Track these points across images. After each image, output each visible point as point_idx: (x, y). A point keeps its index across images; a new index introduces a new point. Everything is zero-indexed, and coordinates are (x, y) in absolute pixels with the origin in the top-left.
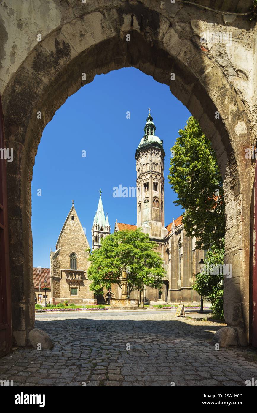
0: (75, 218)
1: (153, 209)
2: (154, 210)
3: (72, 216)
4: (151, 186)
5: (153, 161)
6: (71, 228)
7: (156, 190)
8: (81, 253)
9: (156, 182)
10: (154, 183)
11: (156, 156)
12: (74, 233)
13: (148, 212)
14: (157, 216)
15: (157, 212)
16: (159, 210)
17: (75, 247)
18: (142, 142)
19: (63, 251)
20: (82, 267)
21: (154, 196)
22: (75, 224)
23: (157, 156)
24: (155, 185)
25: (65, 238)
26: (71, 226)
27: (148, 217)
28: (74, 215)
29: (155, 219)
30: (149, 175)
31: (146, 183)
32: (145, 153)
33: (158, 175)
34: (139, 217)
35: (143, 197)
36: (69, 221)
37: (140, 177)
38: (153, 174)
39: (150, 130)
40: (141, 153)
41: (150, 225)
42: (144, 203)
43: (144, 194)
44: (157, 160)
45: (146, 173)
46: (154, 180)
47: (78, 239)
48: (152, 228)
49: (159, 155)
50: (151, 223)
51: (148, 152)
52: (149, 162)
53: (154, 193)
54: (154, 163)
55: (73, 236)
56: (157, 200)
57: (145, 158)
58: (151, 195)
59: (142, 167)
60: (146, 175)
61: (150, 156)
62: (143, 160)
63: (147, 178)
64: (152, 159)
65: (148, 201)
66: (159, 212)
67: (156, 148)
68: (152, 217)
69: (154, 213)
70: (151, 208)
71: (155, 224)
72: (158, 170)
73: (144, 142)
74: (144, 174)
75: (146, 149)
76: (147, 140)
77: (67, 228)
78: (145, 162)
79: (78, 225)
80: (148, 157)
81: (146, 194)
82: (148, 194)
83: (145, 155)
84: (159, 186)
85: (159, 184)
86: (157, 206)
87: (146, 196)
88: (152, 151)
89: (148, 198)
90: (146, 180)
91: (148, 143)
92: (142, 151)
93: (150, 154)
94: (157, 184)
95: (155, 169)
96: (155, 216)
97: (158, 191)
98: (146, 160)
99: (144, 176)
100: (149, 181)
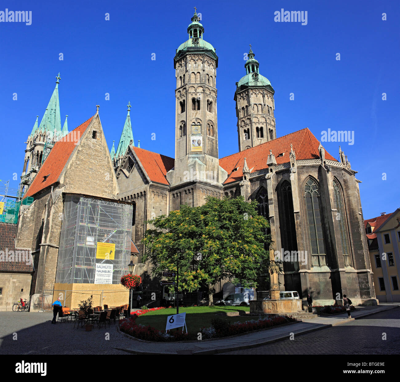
0: (98, 135)
1: (207, 138)
2: (208, 139)
3: (94, 131)
4: (203, 105)
5: (206, 72)
6: (90, 151)
7: (210, 111)
9: (211, 100)
10: (208, 101)
11: (209, 66)
12: (93, 161)
14: (212, 149)
15: (213, 143)
16: (215, 141)
21: (208, 118)
22: (97, 146)
23: (211, 66)
24: (210, 104)
26: (90, 148)
28: (97, 130)
29: (209, 152)
30: (202, 89)
31: (196, 98)
32: (194, 59)
33: (213, 91)
34: (179, 144)
35: (191, 116)
36: (87, 139)
37: (184, 87)
38: (206, 89)
39: (198, 32)
40: (188, 56)
41: (204, 161)
42: (192, 125)
43: (193, 113)
44: (211, 72)
45: (196, 85)
46: (208, 97)
47: (99, 173)
48: (207, 167)
49: (213, 66)
50: (205, 158)
51: (199, 59)
52: (201, 72)
53: (208, 115)
54: (207, 74)
55: (91, 167)
56: (212, 125)
57: (195, 65)
58: (203, 117)
59: (189, 74)
60: (196, 87)
61: (202, 64)
62: (191, 67)
63: (197, 91)
64: (206, 69)
65: (199, 124)
66: (215, 143)
67: (209, 57)
68: (207, 149)
69: (209, 143)
70: (205, 136)
71: (211, 161)
72: (213, 84)
73: (193, 46)
74: (194, 86)
75: (196, 54)
76: (198, 44)
77: (84, 150)
78: (195, 71)
79: (103, 148)
80: (198, 65)
81: (196, 114)
82: (199, 114)
83: (194, 60)
84: (215, 106)
85: (214, 103)
86: (212, 134)
87: (195, 116)
88: (205, 60)
89: (200, 120)
90: (196, 95)
91: (200, 48)
92: (190, 55)
93: (202, 62)
94: (211, 103)
95: (209, 82)
96: (210, 149)
97: (214, 113)
98: (197, 68)
99: (194, 88)
100: (202, 97)
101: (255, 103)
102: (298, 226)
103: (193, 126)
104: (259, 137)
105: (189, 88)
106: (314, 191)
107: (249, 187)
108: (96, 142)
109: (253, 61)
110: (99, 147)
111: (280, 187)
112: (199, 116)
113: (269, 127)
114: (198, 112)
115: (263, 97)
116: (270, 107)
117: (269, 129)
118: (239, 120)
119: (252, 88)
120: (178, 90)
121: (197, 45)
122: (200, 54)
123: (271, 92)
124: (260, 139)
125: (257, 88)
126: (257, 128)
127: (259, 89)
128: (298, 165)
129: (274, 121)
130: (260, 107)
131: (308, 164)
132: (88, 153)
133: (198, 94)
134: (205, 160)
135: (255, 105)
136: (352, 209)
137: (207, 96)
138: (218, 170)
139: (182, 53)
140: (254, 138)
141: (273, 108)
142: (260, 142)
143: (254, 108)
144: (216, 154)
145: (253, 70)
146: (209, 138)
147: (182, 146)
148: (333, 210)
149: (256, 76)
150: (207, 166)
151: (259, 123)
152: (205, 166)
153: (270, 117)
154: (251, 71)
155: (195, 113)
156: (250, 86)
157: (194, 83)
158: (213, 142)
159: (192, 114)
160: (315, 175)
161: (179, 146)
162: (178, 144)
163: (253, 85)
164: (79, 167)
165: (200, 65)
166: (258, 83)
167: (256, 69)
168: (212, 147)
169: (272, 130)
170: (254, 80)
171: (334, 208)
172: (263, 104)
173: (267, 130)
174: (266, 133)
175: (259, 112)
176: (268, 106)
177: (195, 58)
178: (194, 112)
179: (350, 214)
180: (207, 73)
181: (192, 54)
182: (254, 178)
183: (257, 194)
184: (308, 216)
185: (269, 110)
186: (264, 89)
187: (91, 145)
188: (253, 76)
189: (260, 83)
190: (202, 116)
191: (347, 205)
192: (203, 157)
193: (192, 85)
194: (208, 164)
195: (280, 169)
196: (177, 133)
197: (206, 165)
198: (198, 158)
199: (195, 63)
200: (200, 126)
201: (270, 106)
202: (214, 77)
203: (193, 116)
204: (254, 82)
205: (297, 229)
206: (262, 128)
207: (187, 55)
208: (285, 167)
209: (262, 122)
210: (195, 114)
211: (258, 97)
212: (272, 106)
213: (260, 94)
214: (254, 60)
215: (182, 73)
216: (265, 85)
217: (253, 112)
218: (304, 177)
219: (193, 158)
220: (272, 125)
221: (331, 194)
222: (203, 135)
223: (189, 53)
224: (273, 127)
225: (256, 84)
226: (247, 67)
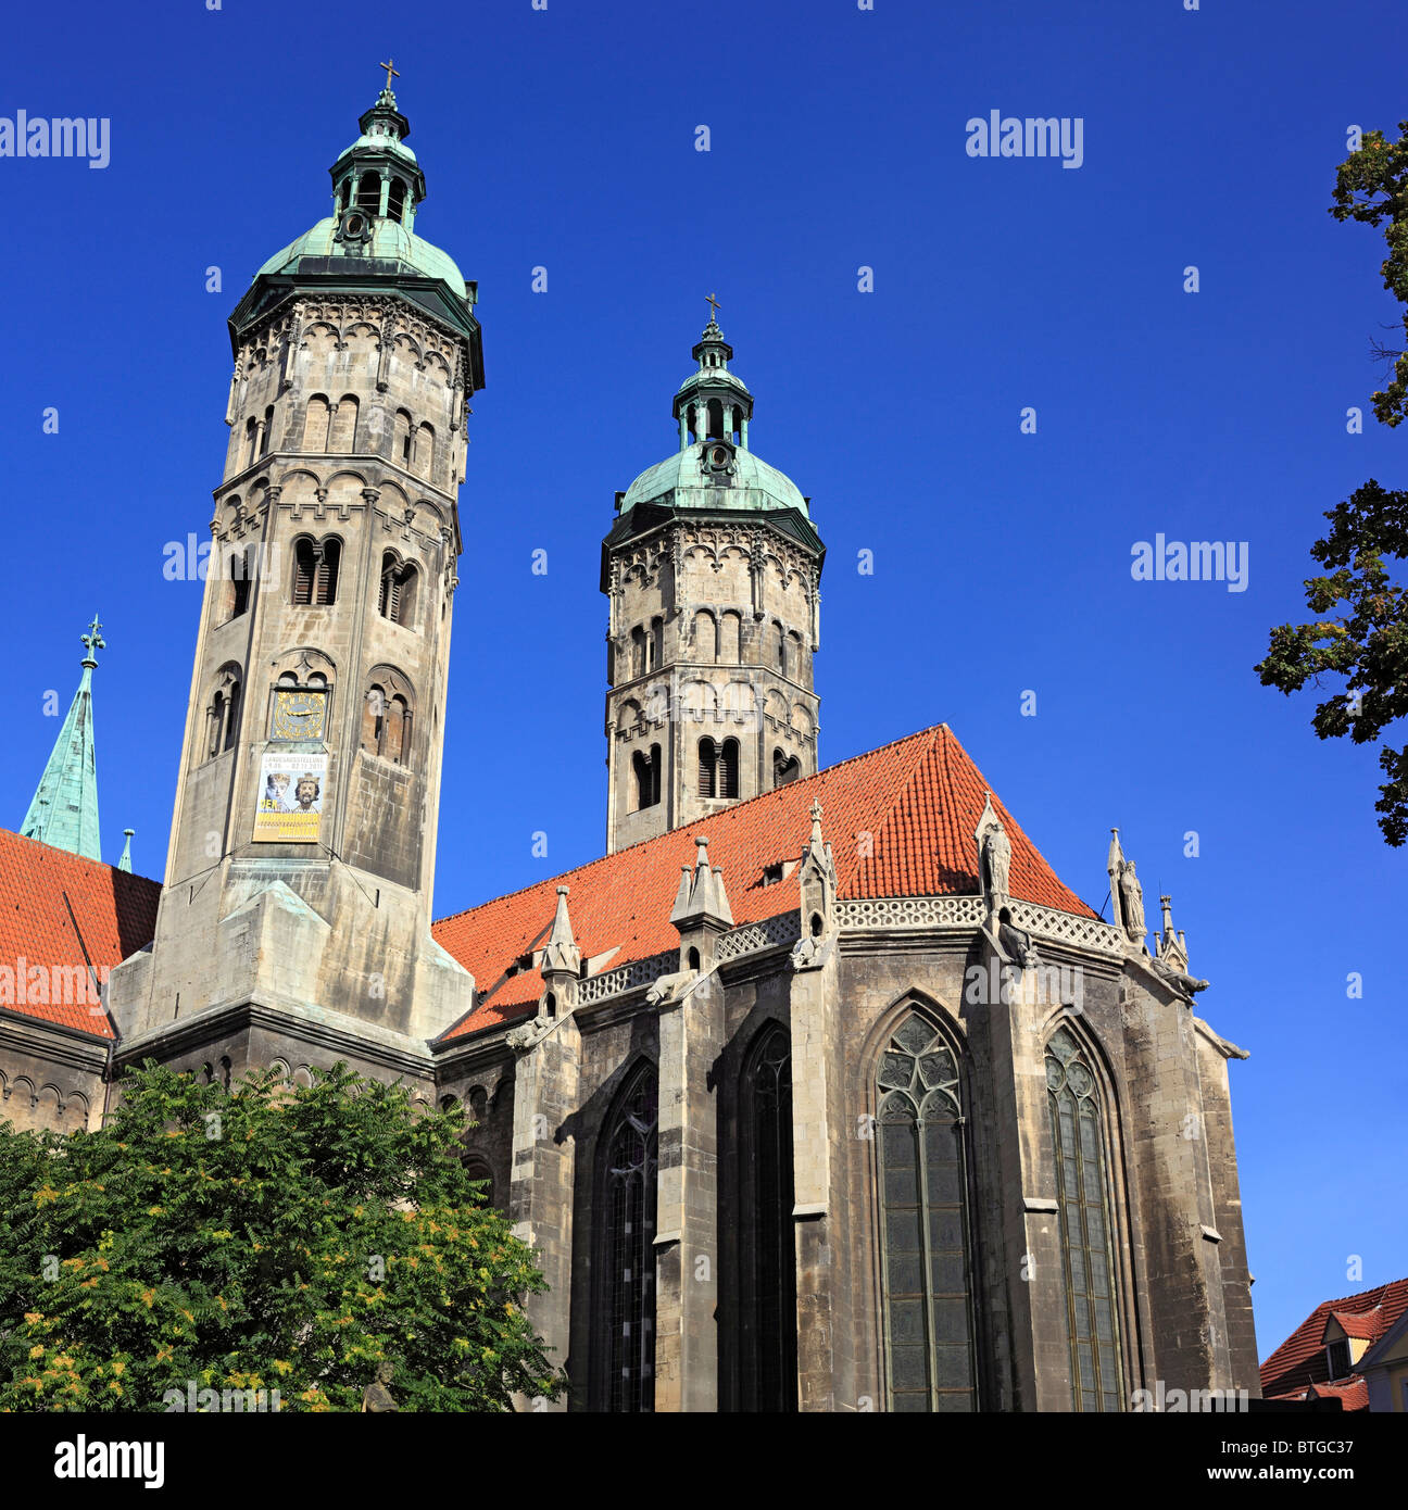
1: (357, 768)
2: (364, 774)
4: (358, 574)
5: (394, 399)
7: (400, 619)
9: (408, 551)
10: (390, 558)
11: (419, 365)
14: (384, 831)
15: (393, 797)
16: (408, 787)
18: (322, 239)
21: (376, 653)
23: (434, 371)
24: (398, 575)
29: (365, 850)
30: (358, 487)
31: (318, 537)
32: (336, 323)
33: (428, 503)
34: (196, 798)
35: (279, 637)
37: (261, 474)
38: (387, 491)
39: (385, 187)
40: (300, 307)
41: (321, 897)
42: (279, 689)
43: (291, 618)
44: (429, 399)
45: (327, 464)
46: (393, 539)
48: (339, 934)
49: (445, 368)
50: (329, 884)
51: (362, 325)
52: (365, 395)
53: (379, 638)
54: (403, 411)
56: (398, 697)
57: (333, 355)
58: (348, 645)
59: (291, 405)
60: (323, 477)
61: (375, 355)
62: (311, 364)
63: (329, 501)
64: (393, 381)
65: (318, 683)
66: (406, 800)
67: (427, 319)
68: (349, 831)
69: (367, 797)
70: (347, 751)
71: (365, 900)
72: (432, 469)
73: (339, 251)
74: (312, 468)
75: (347, 299)
76: (364, 243)
78: (328, 387)
80: (354, 358)
81: (308, 626)
82: (328, 626)
83: (335, 332)
84: (433, 593)
85: (426, 570)
86: (394, 745)
87: (303, 636)
88: (398, 330)
89: (328, 658)
90: (320, 518)
91: (376, 264)
92: (315, 299)
93: (376, 340)
94: (411, 571)
95: (406, 454)
96: (373, 829)
97: (420, 630)
98: (342, 374)
99: (311, 482)
100: (352, 532)
101: (704, 603)
102: (809, 1303)
103: (284, 695)
104: (712, 795)
105: (284, 478)
106: (933, 1089)
107: (567, 1058)
109: (718, 381)
111: (740, 1061)
112: (321, 639)
113: (775, 740)
114: (318, 616)
115: (752, 575)
116: (793, 633)
117: (778, 754)
118: (612, 700)
119: (693, 520)
120: (228, 495)
121: (361, 248)
122: (370, 299)
123: (803, 547)
124: (721, 809)
125: (721, 520)
126: (706, 745)
127: (732, 525)
128: (848, 928)
129: (809, 712)
130: (730, 626)
131: (906, 925)
133: (332, 517)
134: (328, 892)
135: (704, 619)
136: (1166, 1204)
137: (387, 528)
138: (414, 960)
139: (272, 292)
140: (685, 797)
141: (807, 636)
143: (693, 630)
144: (408, 862)
146: (368, 765)
147: (209, 810)
148: (1030, 1202)
149: (719, 457)
150: (340, 926)
152: (325, 929)
153: (784, 688)
154: (702, 432)
155: (302, 620)
156: (680, 510)
157: (321, 451)
158: (398, 790)
159: (282, 624)
160: (942, 991)
161: (195, 807)
162: (192, 795)
163: (698, 506)
165: (366, 355)
167: (728, 425)
168: (386, 823)
169: (793, 762)
170: (706, 479)
171: (1042, 1196)
172: (748, 610)
173: (761, 758)
174: (754, 776)
175: (722, 652)
176: (776, 623)
177: (339, 318)
178: (302, 614)
179: (1153, 1239)
180: (400, 403)
181: (327, 298)
182: (601, 1006)
183: (612, 1103)
184: (890, 1243)
185: (781, 650)
186: (760, 527)
188: (704, 457)
189: (742, 498)
190: (337, 640)
191: (1136, 1184)
192: (317, 877)
193: (301, 465)
194: (343, 920)
195: (743, 952)
196: (193, 737)
197: (331, 920)
198: (286, 878)
199: (339, 347)
200: (322, 696)
201: (789, 624)
202: (441, 429)
203: (285, 638)
204: (707, 487)
205: (805, 1324)
206: (732, 745)
207: (296, 299)
208: (774, 941)
210: (300, 629)
211: (723, 571)
212: (803, 629)
213: (735, 555)
214: (722, 374)
215: (261, 400)
216: (765, 508)
217: (691, 651)
218: (875, 1000)
219: (256, 877)
220: (797, 733)
221: (1028, 1111)
222: (336, 747)
223: (311, 291)
224: (801, 744)
225: (721, 501)
226: (683, 410)
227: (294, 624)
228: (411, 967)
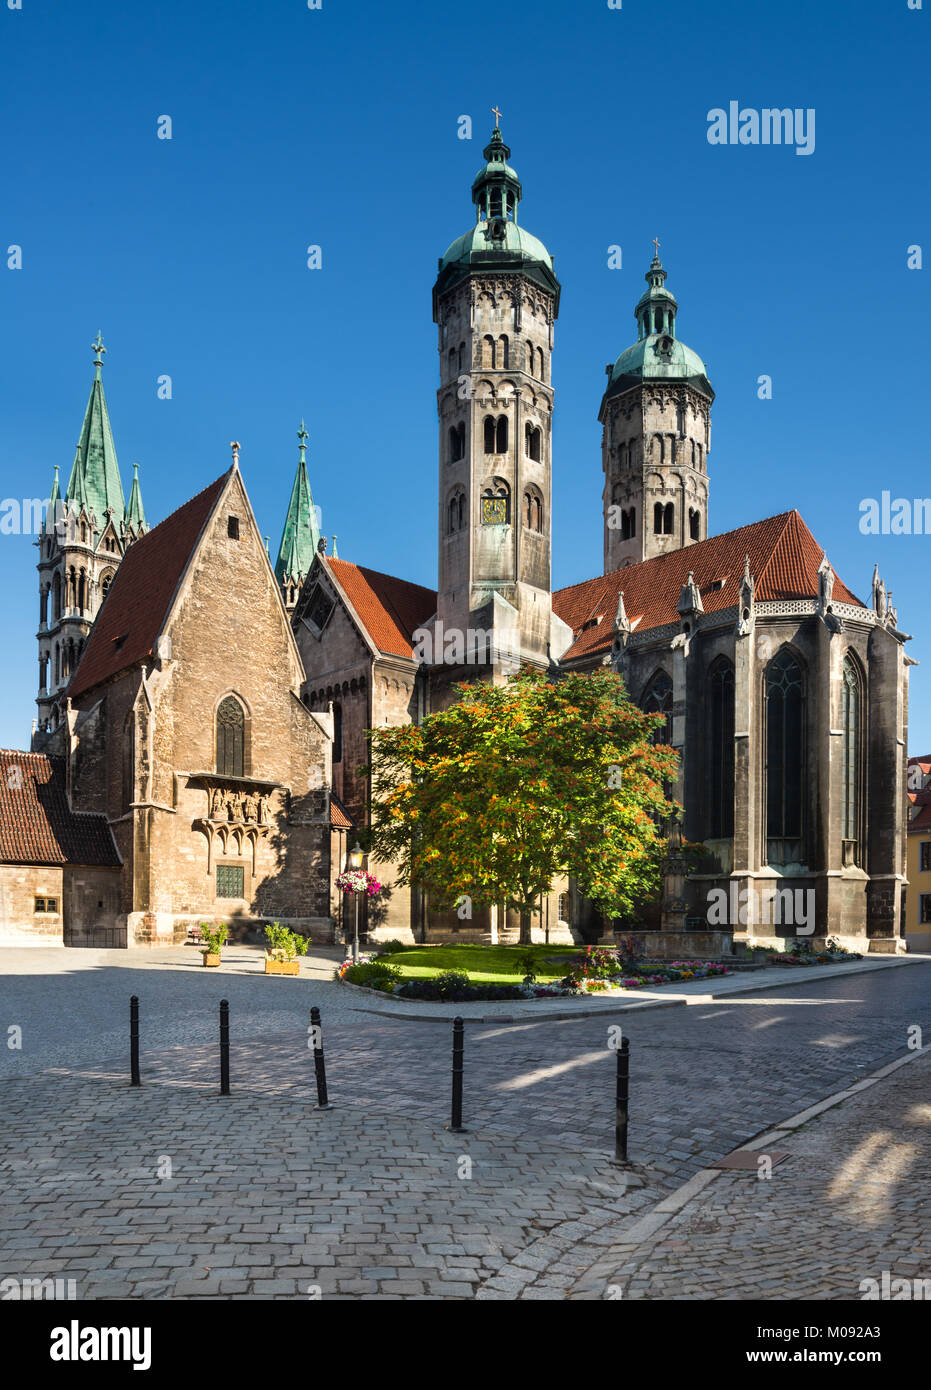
0: (241, 527)
1: (523, 536)
2: (526, 539)
3: (231, 518)
4: (516, 436)
5: (523, 336)
6: (226, 574)
7: (533, 458)
8: (265, 697)
9: (536, 421)
10: (528, 426)
11: (534, 314)
12: (235, 600)
13: (503, 541)
14: (535, 565)
15: (537, 549)
17: (242, 665)
18: (480, 239)
19: (188, 680)
20: (269, 763)
21: (526, 478)
22: (243, 559)
23: (540, 316)
24: (533, 435)
25: (196, 617)
26: (224, 564)
27: (501, 564)
28: (240, 516)
30: (512, 388)
31: (495, 417)
32: (492, 292)
33: (543, 394)
34: (449, 551)
35: (482, 471)
36: (216, 540)
38: (525, 389)
39: (504, 198)
40: (473, 282)
41: (513, 598)
42: (485, 498)
43: (487, 461)
44: (540, 334)
45: (496, 376)
46: (529, 415)
47: (253, 630)
48: (522, 614)
49: (545, 313)
50: (516, 592)
51: (504, 292)
52: (510, 334)
53: (527, 470)
54: (529, 342)
55: (231, 615)
56: (536, 499)
57: (493, 311)
58: (515, 475)
59: (476, 342)
60: (495, 383)
61: (513, 311)
62: (483, 317)
63: (499, 397)
64: (523, 325)
65: (501, 494)
66: (542, 550)
67: (536, 285)
68: (522, 566)
69: (527, 550)
70: (519, 528)
71: (531, 598)
72: (543, 374)
73: (489, 247)
74: (489, 378)
75: (496, 277)
76: (502, 240)
77: (209, 571)
78: (492, 331)
79: (257, 565)
80: (503, 312)
81: (495, 465)
82: (504, 465)
83: (492, 297)
84: (547, 443)
85: (544, 432)
86: (535, 524)
87: (493, 470)
88: (523, 294)
89: (506, 482)
90: (495, 406)
91: (510, 255)
92: (480, 277)
93: (513, 302)
94: (537, 431)
95: (532, 367)
96: (530, 565)
97: (543, 462)
98: (499, 323)
99: (488, 386)
100: (510, 413)
101: (657, 430)
102: (740, 770)
103: (487, 501)
104: (659, 533)
105: (476, 384)
106: (790, 684)
107: (625, 668)
108: (238, 549)
109: (660, 296)
110: (248, 562)
112: (502, 472)
113: (689, 503)
114: (499, 459)
115: (680, 413)
116: (698, 444)
117: (691, 510)
119: (652, 384)
120: (445, 393)
121: (502, 244)
122: (508, 277)
123: (705, 396)
124: (663, 539)
125: (667, 383)
126: (658, 506)
127: (671, 387)
128: (759, 615)
129: (705, 487)
130: (669, 443)
131: (785, 614)
132: (220, 577)
133: (501, 405)
134: (516, 595)
135: (656, 440)
137: (526, 409)
138: (550, 623)
139: (456, 272)
140: (648, 534)
141: (705, 445)
142: (663, 547)
143: (652, 445)
144: (544, 578)
145: (659, 326)
146: (527, 534)
147: (457, 558)
148: (832, 731)
149: (665, 346)
150: (521, 611)
151: (663, 491)
152: (517, 612)
153: (694, 475)
154: (653, 329)
155: (492, 462)
156: (645, 378)
157: (490, 369)
158: (539, 546)
159: (482, 464)
160: (798, 642)
161: (449, 556)
162: (447, 550)
163: (654, 376)
164: (203, 616)
165: (509, 311)
166: (670, 368)
167: (666, 323)
168: (535, 561)
169: (697, 514)
170: (658, 358)
171: (837, 728)
172: (678, 434)
173: (684, 514)
174: (680, 523)
175: (665, 457)
176: (691, 440)
177: (493, 289)
178: (491, 458)
179: (875, 743)
180: (527, 337)
181: (487, 277)
182: (641, 646)
183: (645, 687)
184: (769, 746)
185: (693, 454)
186: (684, 386)
187: (228, 558)
188: (657, 345)
189: (676, 370)
190: (510, 472)
192: (511, 590)
193: (484, 377)
194: (522, 608)
195: (709, 625)
196: (443, 521)
197: (518, 609)
199: (495, 306)
200: (504, 501)
201: (698, 440)
202: (546, 350)
203: (485, 471)
204: (659, 364)
207: (471, 277)
208: (724, 620)
209: (671, 490)
210: (491, 466)
211: (665, 412)
212: (702, 441)
213: (672, 403)
214: (662, 291)
215: (457, 338)
216: (688, 375)
217: (650, 457)
218: (769, 647)
219: (484, 589)
220: (700, 499)
221: (834, 695)
222: (514, 527)
223: (478, 273)
224: (701, 504)
225: (665, 372)
226: (641, 314)
227: (488, 464)
228: (549, 627)
